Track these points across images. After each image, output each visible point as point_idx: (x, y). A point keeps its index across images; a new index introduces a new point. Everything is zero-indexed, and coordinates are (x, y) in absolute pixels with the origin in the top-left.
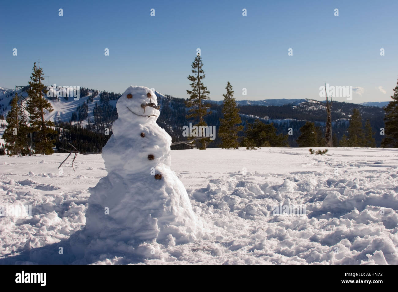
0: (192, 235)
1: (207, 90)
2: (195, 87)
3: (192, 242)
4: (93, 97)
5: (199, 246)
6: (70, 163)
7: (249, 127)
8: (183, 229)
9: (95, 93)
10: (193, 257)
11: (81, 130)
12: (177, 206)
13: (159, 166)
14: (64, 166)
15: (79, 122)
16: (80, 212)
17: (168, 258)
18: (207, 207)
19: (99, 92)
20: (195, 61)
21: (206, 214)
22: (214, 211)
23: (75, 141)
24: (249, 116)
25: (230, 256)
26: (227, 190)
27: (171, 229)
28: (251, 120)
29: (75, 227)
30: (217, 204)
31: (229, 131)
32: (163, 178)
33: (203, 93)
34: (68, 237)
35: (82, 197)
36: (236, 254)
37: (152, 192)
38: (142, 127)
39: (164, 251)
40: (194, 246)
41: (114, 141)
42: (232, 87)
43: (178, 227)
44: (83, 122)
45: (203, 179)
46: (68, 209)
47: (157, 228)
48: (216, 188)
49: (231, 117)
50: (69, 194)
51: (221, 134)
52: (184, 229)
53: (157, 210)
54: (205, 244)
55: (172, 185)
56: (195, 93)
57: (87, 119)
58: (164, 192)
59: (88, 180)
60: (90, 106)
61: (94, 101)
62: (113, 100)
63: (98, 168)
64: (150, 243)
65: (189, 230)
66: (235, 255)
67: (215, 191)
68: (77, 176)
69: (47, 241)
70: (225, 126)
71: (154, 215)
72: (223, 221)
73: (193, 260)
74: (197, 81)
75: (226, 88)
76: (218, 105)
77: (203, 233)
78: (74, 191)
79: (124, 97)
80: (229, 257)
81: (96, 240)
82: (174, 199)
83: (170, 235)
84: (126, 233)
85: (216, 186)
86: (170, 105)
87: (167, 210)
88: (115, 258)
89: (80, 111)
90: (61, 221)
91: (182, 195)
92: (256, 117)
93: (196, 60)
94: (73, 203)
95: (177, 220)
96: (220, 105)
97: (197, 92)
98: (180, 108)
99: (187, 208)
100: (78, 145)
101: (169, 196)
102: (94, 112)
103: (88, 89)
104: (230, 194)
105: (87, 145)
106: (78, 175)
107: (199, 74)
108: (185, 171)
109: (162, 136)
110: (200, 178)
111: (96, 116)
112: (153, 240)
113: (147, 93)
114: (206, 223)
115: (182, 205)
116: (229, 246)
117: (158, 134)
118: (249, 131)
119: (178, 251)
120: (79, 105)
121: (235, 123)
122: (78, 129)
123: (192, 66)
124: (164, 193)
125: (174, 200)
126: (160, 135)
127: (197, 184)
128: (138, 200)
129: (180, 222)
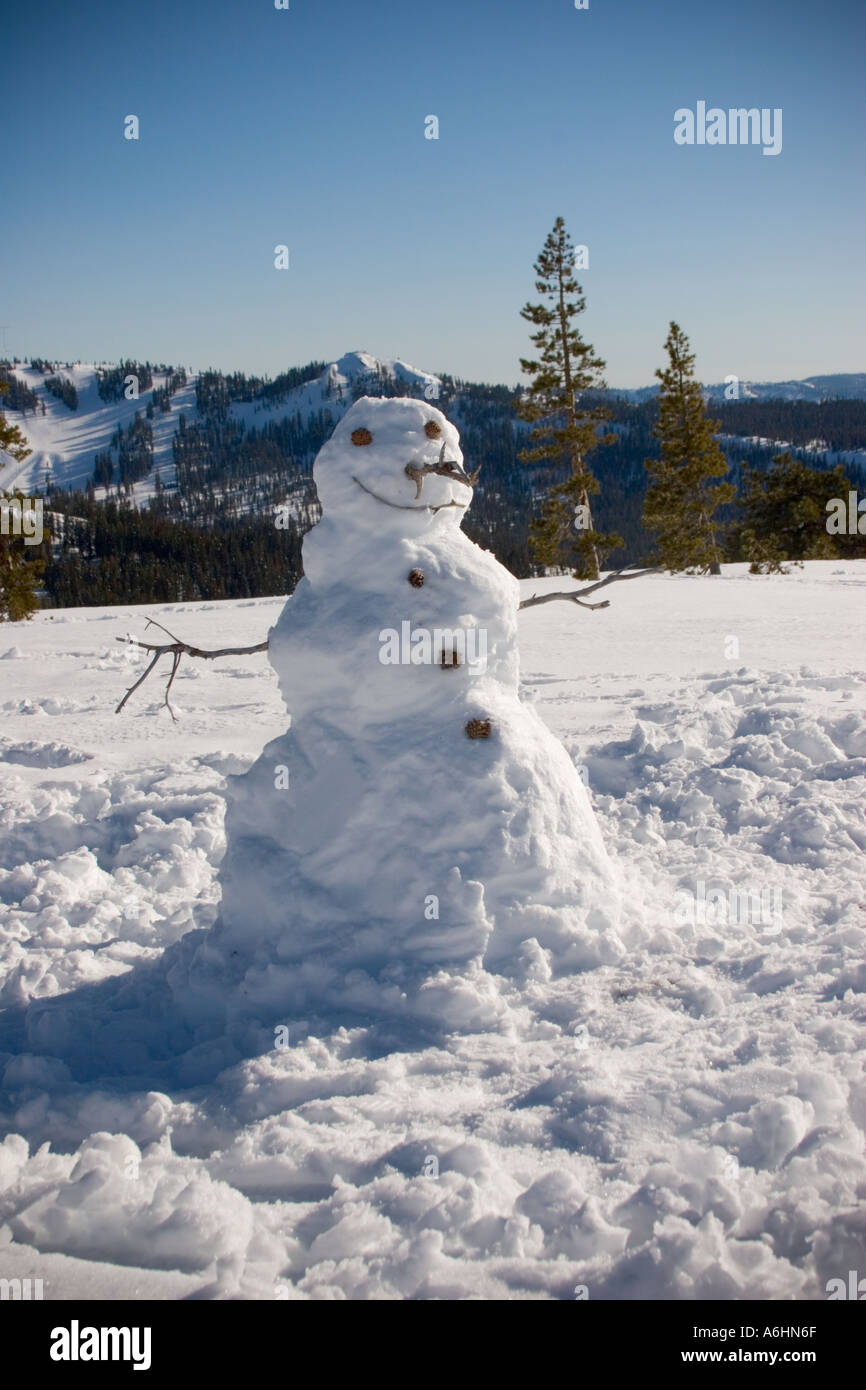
0: (609, 938)
1: (595, 358)
2: (552, 346)
3: (610, 965)
4: (171, 395)
5: (638, 980)
6: (112, 654)
7: (755, 486)
8: (575, 917)
9: (177, 379)
10: (619, 1022)
11: (129, 516)
12: (552, 834)
13: (480, 688)
14: (93, 668)
15: (123, 489)
16: (177, 849)
17: (531, 1026)
18: (638, 812)
19: (192, 376)
20: (548, 250)
21: (640, 845)
22: (666, 828)
23: (112, 557)
24: (752, 440)
25: (756, 1018)
26: (704, 745)
27: (533, 917)
28: (759, 456)
29: (171, 912)
30: (674, 800)
31: (683, 504)
32: (497, 732)
33: (579, 369)
34: (154, 953)
35: (178, 789)
36: (777, 1007)
37: (457, 786)
38: (413, 547)
39: (511, 1000)
40: (620, 978)
41: (313, 603)
42: (689, 341)
43: (558, 910)
44: (137, 486)
45: (611, 706)
46: (129, 838)
47: (484, 920)
48: (666, 739)
49: (690, 452)
50: (127, 778)
51: (651, 518)
52: (579, 918)
53: (479, 853)
54: (657, 970)
55: (531, 756)
56: (553, 370)
57: (151, 475)
58: (501, 784)
59: (189, 721)
60: (161, 426)
61: (174, 408)
62: (244, 400)
63: (216, 671)
64: (462, 975)
65: (598, 921)
66: (774, 1011)
67: (660, 753)
68: (147, 706)
69: (82, 971)
70: (666, 488)
71: (469, 871)
72: (713, 876)
73: (623, 1036)
74: (556, 325)
75: (666, 347)
76: (633, 403)
77: (648, 931)
78: (143, 767)
79: (342, 441)
80: (754, 1020)
81: (264, 968)
82: (540, 807)
83: (529, 941)
84: (371, 941)
85: (665, 733)
86: (456, 412)
87: (515, 851)
88: (340, 1035)
89: (122, 449)
90: (108, 882)
91: (567, 793)
92: (777, 443)
93: (550, 243)
94: (149, 813)
95: (552, 884)
96: (640, 404)
97: (559, 363)
98: (492, 420)
99: (585, 839)
100: (123, 572)
101: (521, 799)
102: (176, 450)
103: (148, 363)
104: (716, 760)
105: (155, 571)
106: (150, 702)
107: (561, 297)
108: (540, 675)
109: (487, 581)
110: (599, 700)
111: (183, 465)
112: (471, 962)
113: (425, 423)
114: (650, 885)
115: (569, 827)
116: (746, 978)
117: (473, 574)
118: (755, 500)
119: (563, 1001)
120: (119, 425)
121: (703, 476)
122: (118, 515)
123: (535, 267)
124: (504, 788)
125: (538, 812)
126: (481, 578)
127: (591, 725)
128: (411, 819)
129: (564, 891)
